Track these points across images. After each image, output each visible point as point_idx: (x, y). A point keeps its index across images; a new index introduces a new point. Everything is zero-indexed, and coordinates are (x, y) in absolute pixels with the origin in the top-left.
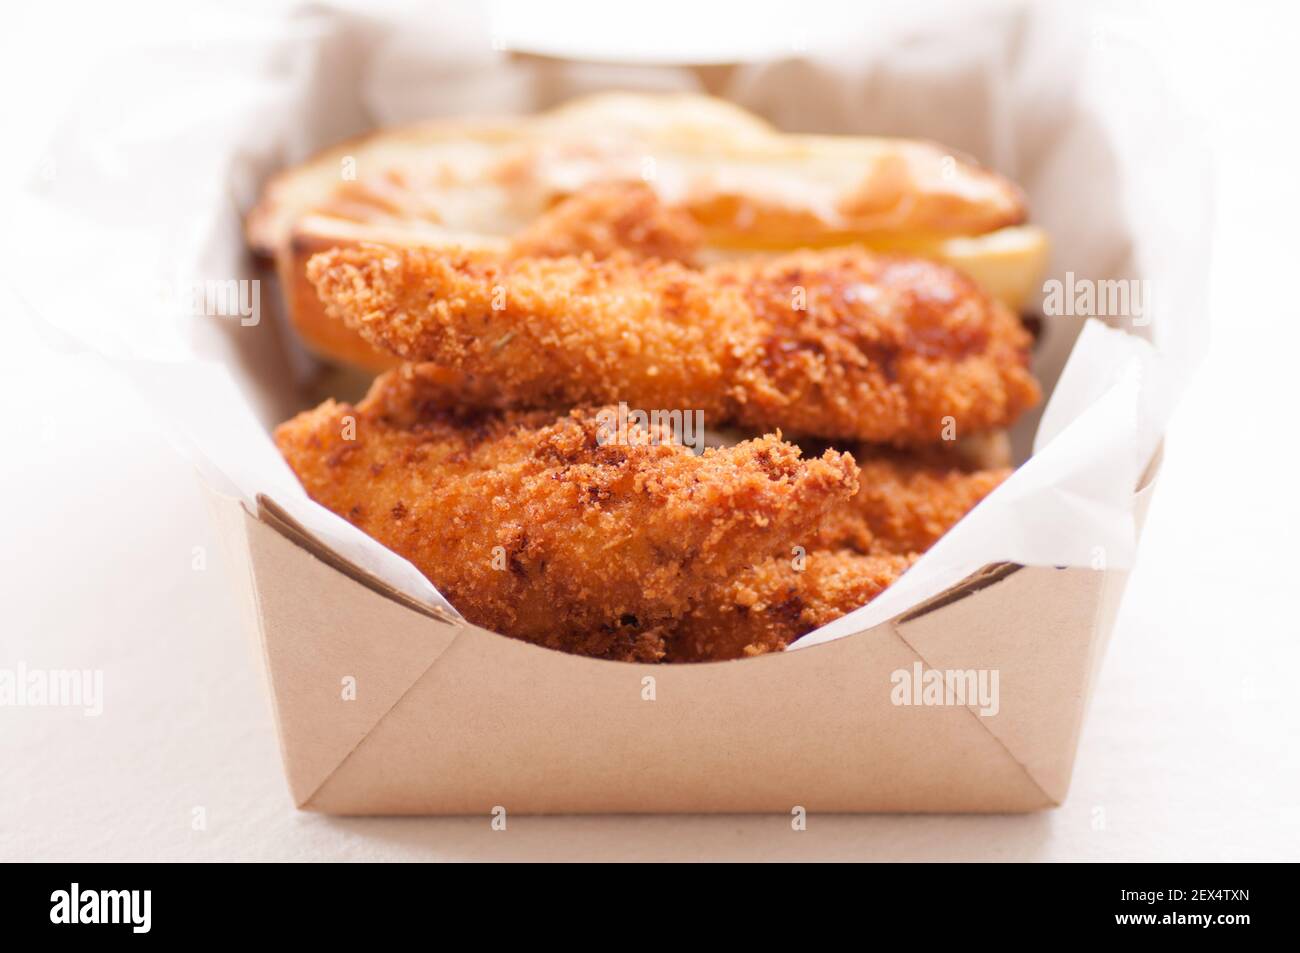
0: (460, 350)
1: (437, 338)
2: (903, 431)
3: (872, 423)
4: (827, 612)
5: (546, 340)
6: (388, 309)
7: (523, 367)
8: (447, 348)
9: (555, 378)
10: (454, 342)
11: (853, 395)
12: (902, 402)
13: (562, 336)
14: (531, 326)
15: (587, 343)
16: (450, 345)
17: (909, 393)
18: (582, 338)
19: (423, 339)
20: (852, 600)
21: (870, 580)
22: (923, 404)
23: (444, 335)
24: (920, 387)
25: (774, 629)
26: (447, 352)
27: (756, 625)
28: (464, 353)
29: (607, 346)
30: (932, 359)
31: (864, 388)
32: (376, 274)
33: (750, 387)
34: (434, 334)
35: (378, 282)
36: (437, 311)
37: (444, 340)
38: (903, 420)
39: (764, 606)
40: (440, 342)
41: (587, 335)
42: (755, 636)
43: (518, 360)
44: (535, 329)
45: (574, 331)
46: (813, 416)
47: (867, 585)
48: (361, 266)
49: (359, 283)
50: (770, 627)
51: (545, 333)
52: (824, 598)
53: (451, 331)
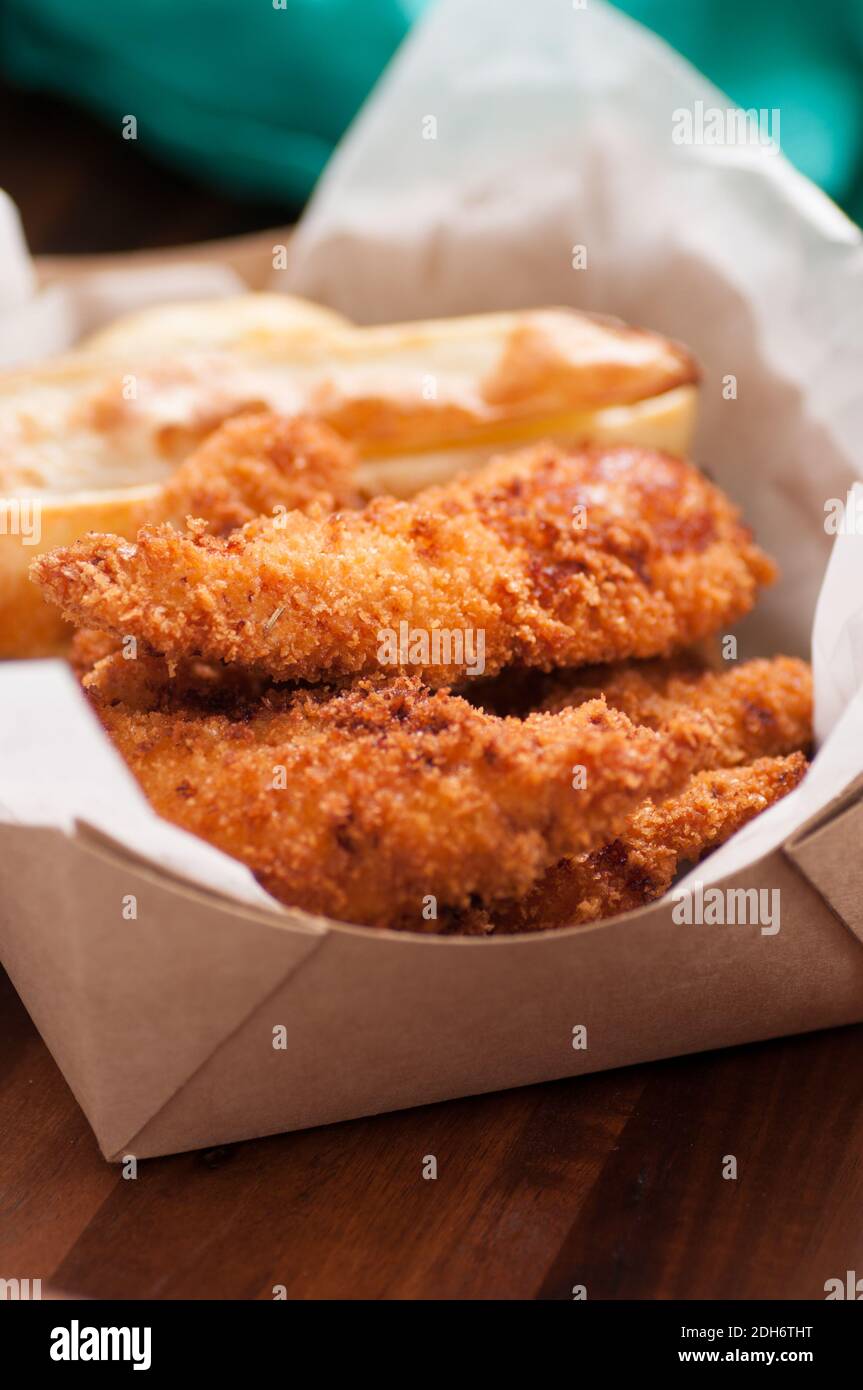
0: (233, 636)
1: (206, 628)
2: (672, 640)
3: (649, 638)
4: (655, 852)
5: (316, 610)
6: (144, 604)
7: (298, 644)
8: (219, 637)
9: (331, 649)
10: (224, 629)
11: (626, 611)
12: (669, 608)
13: (330, 602)
14: (296, 596)
15: (358, 604)
16: (222, 633)
17: (670, 597)
18: (351, 601)
19: (190, 631)
20: (678, 834)
21: (690, 809)
22: (685, 606)
23: (212, 623)
24: (677, 587)
25: (603, 879)
26: (219, 642)
27: (583, 879)
28: (238, 639)
29: (378, 606)
30: (678, 554)
31: (635, 601)
32: (116, 566)
33: (533, 623)
34: (199, 624)
35: (122, 576)
36: (198, 598)
37: (214, 629)
38: (670, 628)
39: (587, 856)
40: (209, 631)
41: (355, 597)
42: (583, 891)
43: (291, 636)
44: (301, 597)
45: (342, 595)
46: (595, 642)
47: (689, 815)
48: (96, 560)
49: (102, 579)
50: (598, 877)
51: (314, 603)
52: (645, 836)
53: (220, 618)
